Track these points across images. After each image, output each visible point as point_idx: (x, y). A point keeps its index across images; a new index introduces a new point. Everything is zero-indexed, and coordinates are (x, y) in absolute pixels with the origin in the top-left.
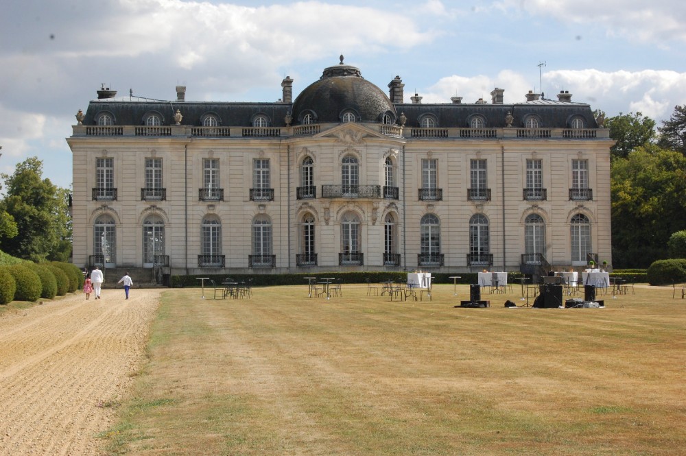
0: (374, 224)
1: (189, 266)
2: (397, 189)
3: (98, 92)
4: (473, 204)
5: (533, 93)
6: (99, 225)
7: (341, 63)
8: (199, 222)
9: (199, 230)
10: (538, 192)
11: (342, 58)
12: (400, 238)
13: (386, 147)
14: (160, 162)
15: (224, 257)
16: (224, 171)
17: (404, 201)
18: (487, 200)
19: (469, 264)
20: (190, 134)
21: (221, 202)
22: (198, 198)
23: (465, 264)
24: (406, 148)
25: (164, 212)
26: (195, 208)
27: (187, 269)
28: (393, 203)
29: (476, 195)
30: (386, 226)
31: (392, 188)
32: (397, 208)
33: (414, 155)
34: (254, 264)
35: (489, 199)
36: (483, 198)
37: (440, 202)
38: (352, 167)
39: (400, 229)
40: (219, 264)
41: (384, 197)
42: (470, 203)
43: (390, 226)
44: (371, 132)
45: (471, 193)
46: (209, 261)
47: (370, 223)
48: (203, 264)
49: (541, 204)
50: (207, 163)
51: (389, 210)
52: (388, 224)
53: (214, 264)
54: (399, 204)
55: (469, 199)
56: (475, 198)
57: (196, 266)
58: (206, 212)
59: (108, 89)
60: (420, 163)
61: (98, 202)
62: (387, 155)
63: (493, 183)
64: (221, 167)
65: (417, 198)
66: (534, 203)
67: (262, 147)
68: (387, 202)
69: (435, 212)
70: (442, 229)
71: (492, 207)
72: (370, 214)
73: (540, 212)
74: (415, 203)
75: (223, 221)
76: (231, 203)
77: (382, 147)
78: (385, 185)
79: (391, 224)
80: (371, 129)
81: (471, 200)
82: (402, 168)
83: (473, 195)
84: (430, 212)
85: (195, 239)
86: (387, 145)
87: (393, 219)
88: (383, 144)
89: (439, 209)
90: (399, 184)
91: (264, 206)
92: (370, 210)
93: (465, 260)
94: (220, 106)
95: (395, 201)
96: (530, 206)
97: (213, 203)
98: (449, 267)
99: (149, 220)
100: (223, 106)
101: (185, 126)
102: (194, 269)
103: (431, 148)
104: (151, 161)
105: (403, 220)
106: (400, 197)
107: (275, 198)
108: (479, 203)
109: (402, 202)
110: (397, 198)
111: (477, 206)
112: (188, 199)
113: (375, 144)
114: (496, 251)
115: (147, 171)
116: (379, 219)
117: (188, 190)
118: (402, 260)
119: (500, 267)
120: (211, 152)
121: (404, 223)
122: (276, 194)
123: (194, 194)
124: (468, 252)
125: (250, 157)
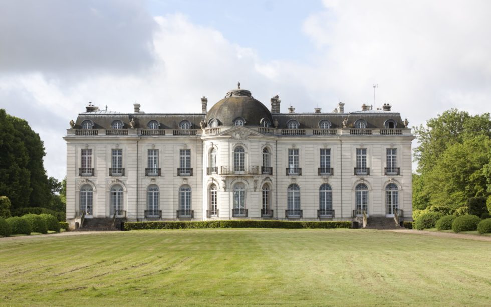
0: (255, 191)
1: (139, 217)
2: (271, 168)
3: (86, 107)
4: (322, 178)
5: (366, 105)
6: (84, 192)
7: (239, 88)
8: (146, 189)
9: (145, 195)
10: (364, 170)
11: (239, 85)
12: (274, 199)
13: (263, 141)
14: (121, 151)
15: (161, 211)
16: (162, 157)
17: (277, 176)
18: (331, 175)
19: (319, 216)
20: (140, 134)
21: (160, 177)
22: (145, 175)
23: (316, 217)
24: (278, 142)
25: (123, 183)
26: (143, 180)
27: (138, 220)
28: (268, 178)
29: (324, 172)
30: (263, 192)
31: (268, 167)
32: (271, 180)
33: (283, 146)
34: (180, 216)
35: (332, 174)
36: (328, 173)
37: (300, 177)
38: (241, 154)
39: (273, 194)
40: (158, 216)
41: (262, 173)
42: (320, 177)
43: (266, 192)
44: (253, 132)
45: (321, 170)
46: (152, 214)
47: (252, 190)
48: (148, 216)
49: (366, 178)
50: (150, 152)
51: (265, 182)
52: (265, 191)
53: (155, 216)
54: (273, 178)
55: (319, 174)
56: (323, 173)
57: (143, 217)
58: (150, 184)
59: (93, 105)
60: (287, 151)
61: (82, 177)
62: (265, 146)
63: (335, 164)
64: (160, 155)
65: (285, 174)
66: (362, 177)
67: (186, 142)
68: (264, 177)
69: (297, 183)
70: (301, 194)
71: (334, 180)
72: (252, 184)
73: (365, 182)
74: (283, 177)
75: (160, 189)
76: (165, 177)
77: (260, 141)
78: (262, 166)
79: (267, 191)
80: (253, 130)
81: (320, 175)
82: (275, 154)
83: (321, 172)
84: (293, 183)
85: (143, 200)
86: (264, 140)
87: (268, 187)
88: (262, 140)
89: (299, 181)
90: (273, 165)
91: (186, 179)
92: (252, 182)
93: (316, 213)
94: (160, 116)
95: (270, 176)
96: (359, 179)
97: (154, 178)
98: (306, 218)
99: (114, 188)
100: (163, 116)
101: (137, 129)
102: (142, 219)
103: (294, 142)
104: (116, 151)
105: (275, 188)
106: (273, 174)
107: (194, 174)
108: (325, 177)
109: (275, 177)
110: (271, 174)
111: (324, 179)
112: (139, 175)
113: (255, 140)
114: (336, 208)
115: (113, 157)
116: (258, 187)
117: (139, 169)
118: (274, 214)
119: (339, 218)
120: (154, 145)
121: (277, 190)
122: (194, 171)
123: (142, 171)
124: (318, 208)
125: (179, 148)
